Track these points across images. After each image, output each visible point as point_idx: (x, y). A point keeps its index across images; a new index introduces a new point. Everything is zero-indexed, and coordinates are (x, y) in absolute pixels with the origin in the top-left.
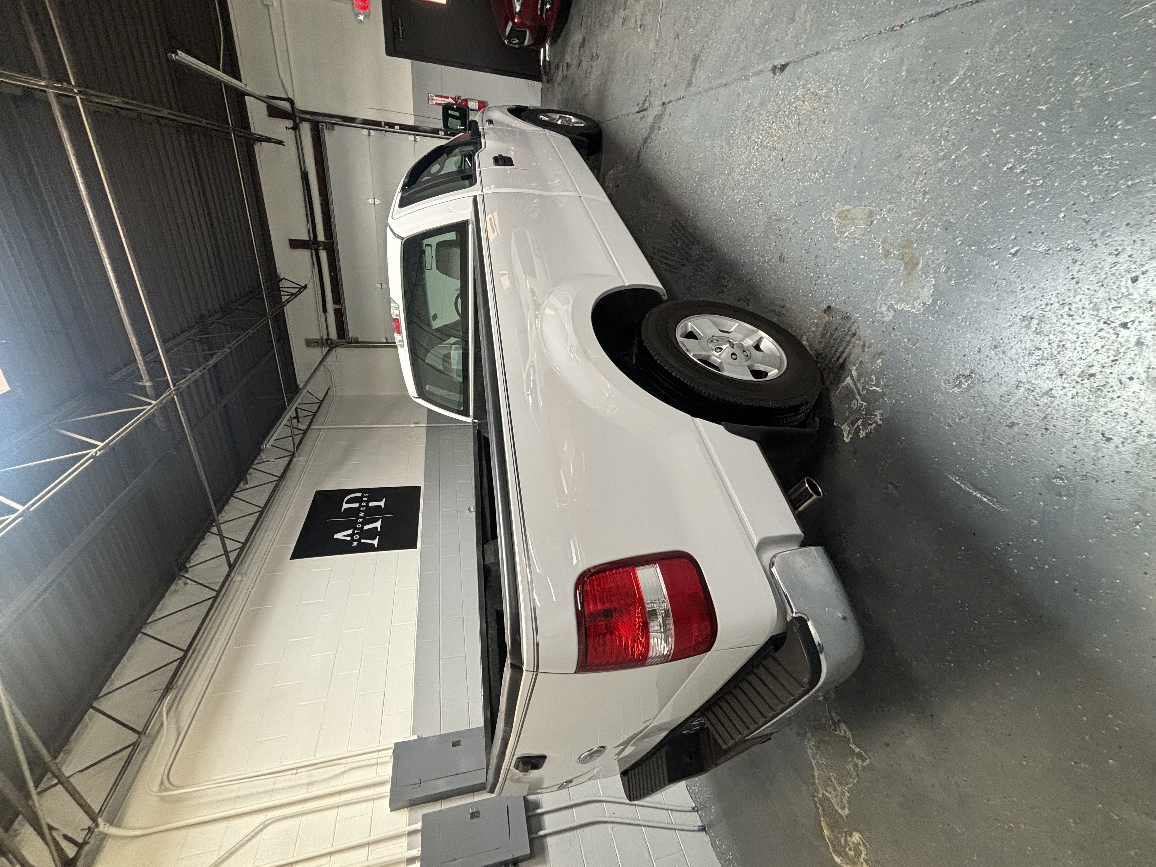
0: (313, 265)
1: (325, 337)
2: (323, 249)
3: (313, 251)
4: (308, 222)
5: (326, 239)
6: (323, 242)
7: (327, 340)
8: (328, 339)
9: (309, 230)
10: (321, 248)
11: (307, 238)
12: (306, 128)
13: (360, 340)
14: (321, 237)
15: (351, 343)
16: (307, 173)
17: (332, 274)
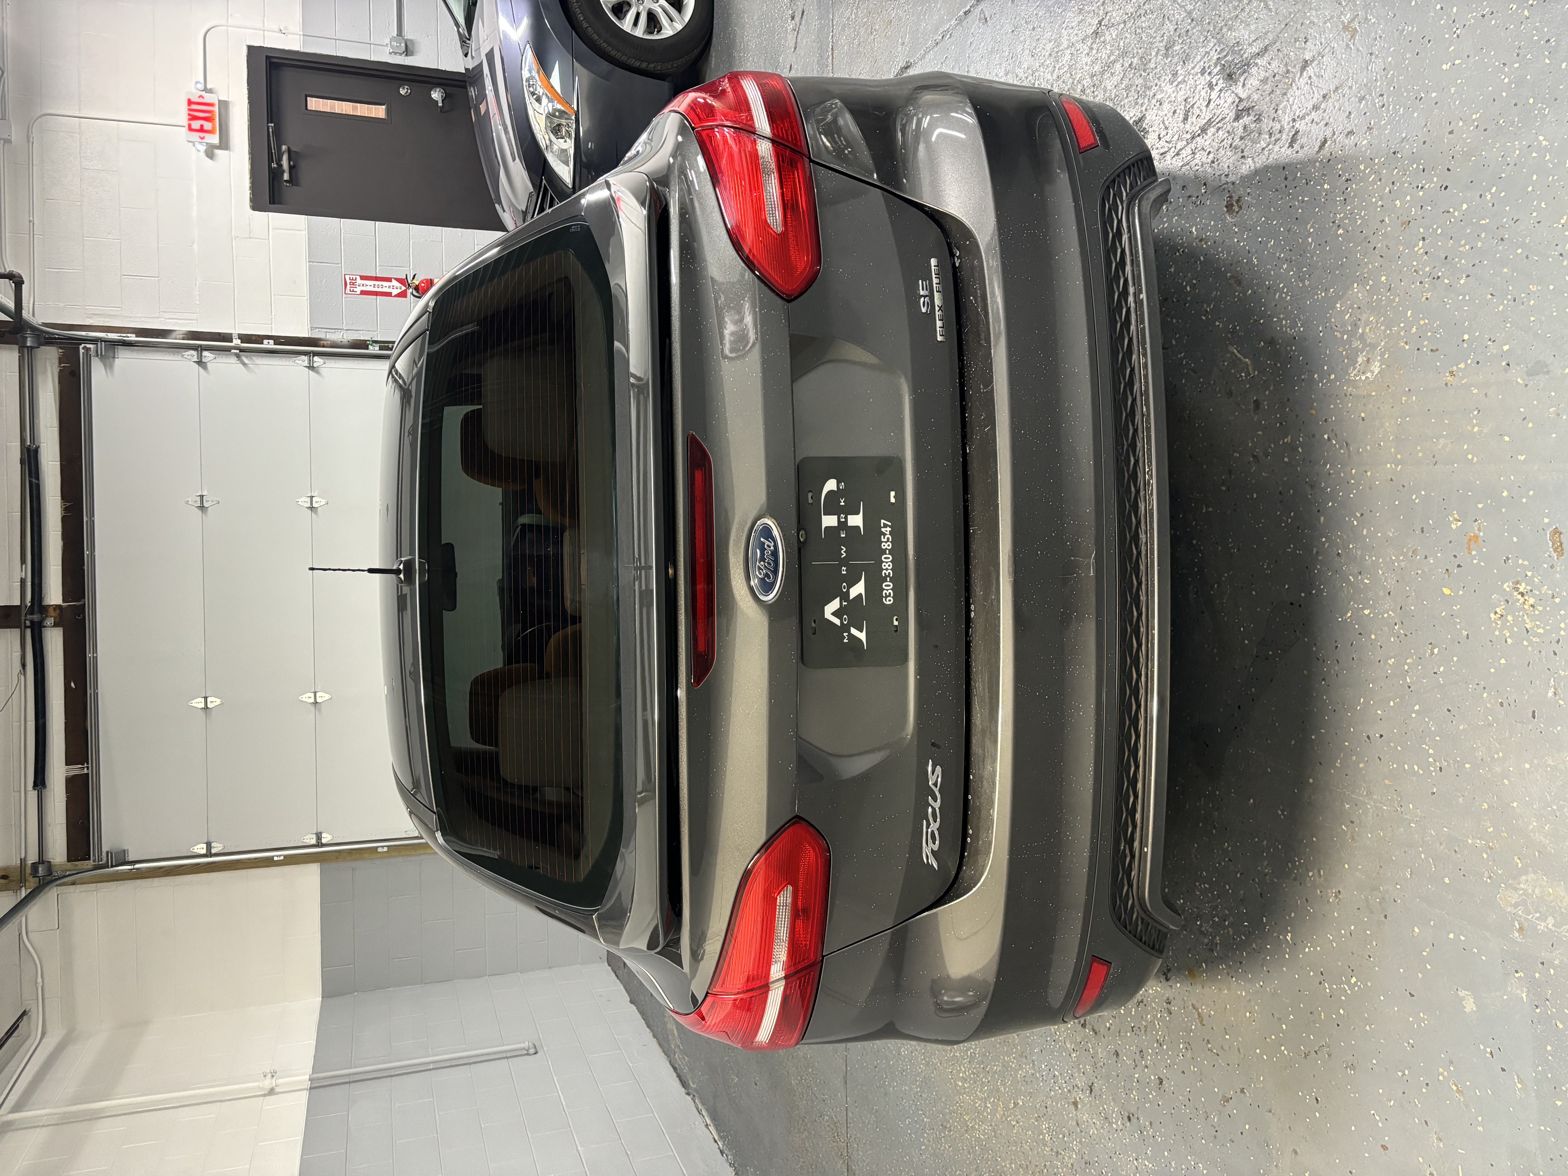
0: (24, 666)
1: (33, 858)
2: (56, 625)
3: (28, 632)
4: (24, 561)
5: (64, 601)
6: (58, 607)
7: (35, 866)
8: (41, 860)
9: (23, 582)
10: (50, 621)
11: (17, 602)
13: (131, 858)
14: (54, 595)
15: (106, 866)
16: (36, 451)
17: (73, 685)
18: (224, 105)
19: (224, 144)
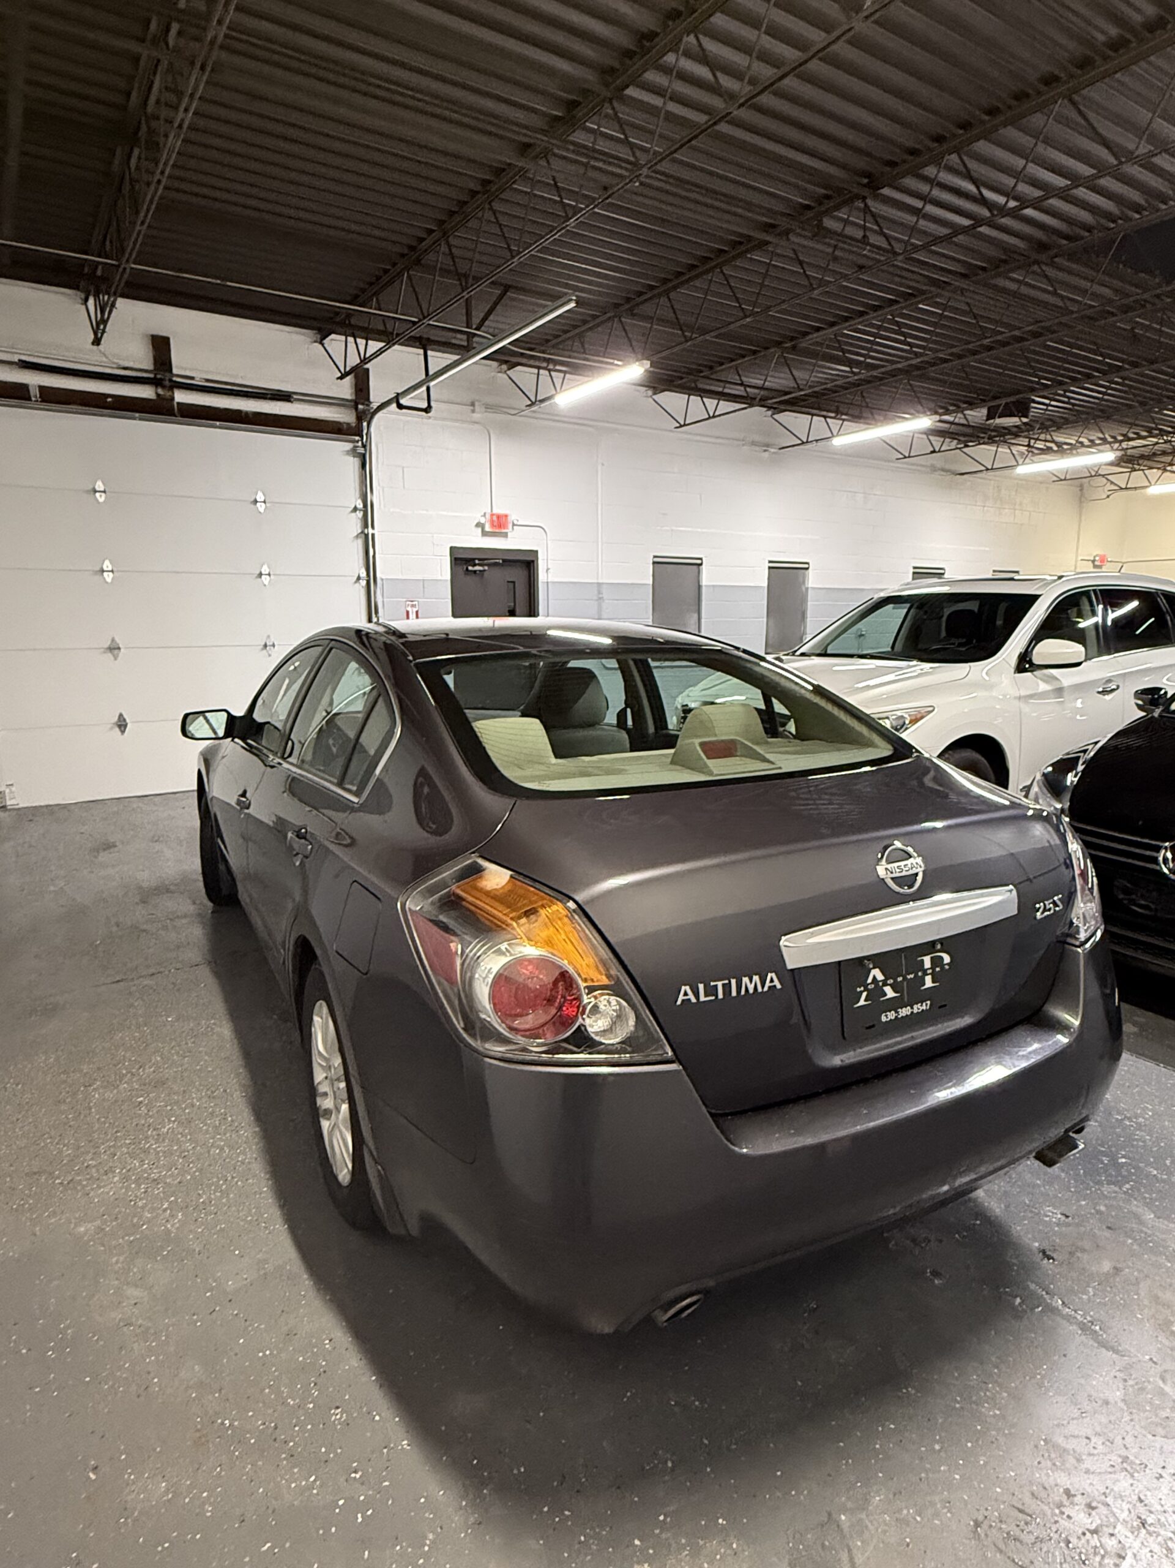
0: (125, 368)
2: (158, 395)
3: (152, 376)
4: (208, 380)
5: (178, 403)
6: (173, 399)
9: (192, 378)
10: (160, 391)
11: (175, 371)
12: (345, 417)
14: (181, 397)
16: (289, 401)
17: (109, 400)
18: (505, 535)
19: (485, 534)
